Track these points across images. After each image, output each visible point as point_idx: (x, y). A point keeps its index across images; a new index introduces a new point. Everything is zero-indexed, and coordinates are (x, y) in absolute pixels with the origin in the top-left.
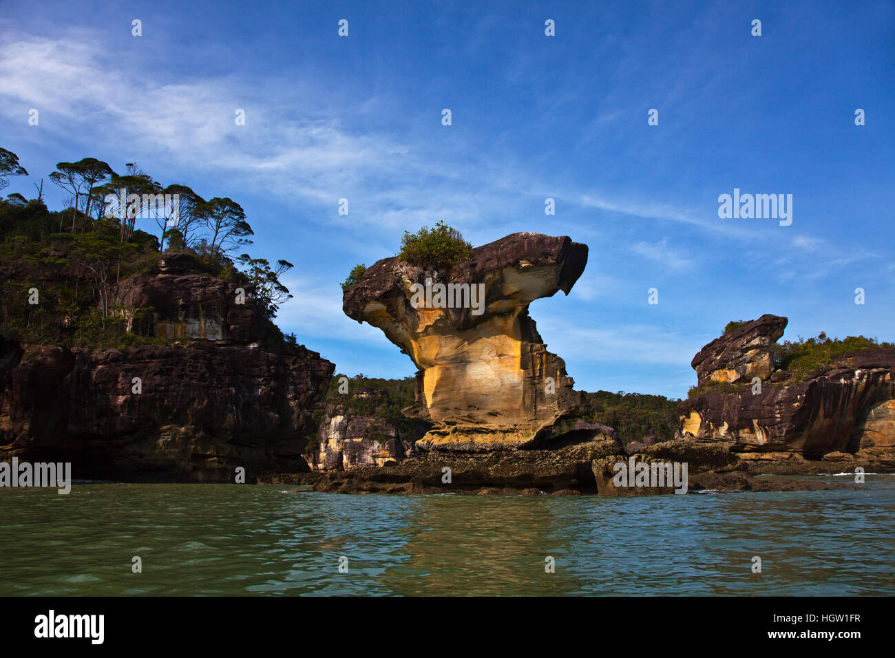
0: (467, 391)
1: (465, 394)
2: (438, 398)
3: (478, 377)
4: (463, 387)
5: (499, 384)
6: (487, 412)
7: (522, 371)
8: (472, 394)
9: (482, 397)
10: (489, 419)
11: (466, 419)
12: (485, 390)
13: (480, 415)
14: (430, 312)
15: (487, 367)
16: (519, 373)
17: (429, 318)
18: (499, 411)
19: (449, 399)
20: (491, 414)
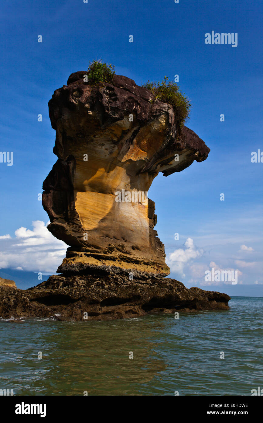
0: (120, 223)
1: (120, 226)
2: (104, 224)
3: (127, 215)
4: (118, 219)
5: (141, 225)
6: (132, 245)
7: (149, 219)
8: (123, 227)
9: (130, 232)
10: (132, 251)
11: (119, 248)
12: (132, 227)
13: (128, 247)
14: (141, 151)
15: (132, 208)
16: (148, 221)
17: (137, 154)
18: (139, 246)
19: (111, 227)
20: (133, 248)
